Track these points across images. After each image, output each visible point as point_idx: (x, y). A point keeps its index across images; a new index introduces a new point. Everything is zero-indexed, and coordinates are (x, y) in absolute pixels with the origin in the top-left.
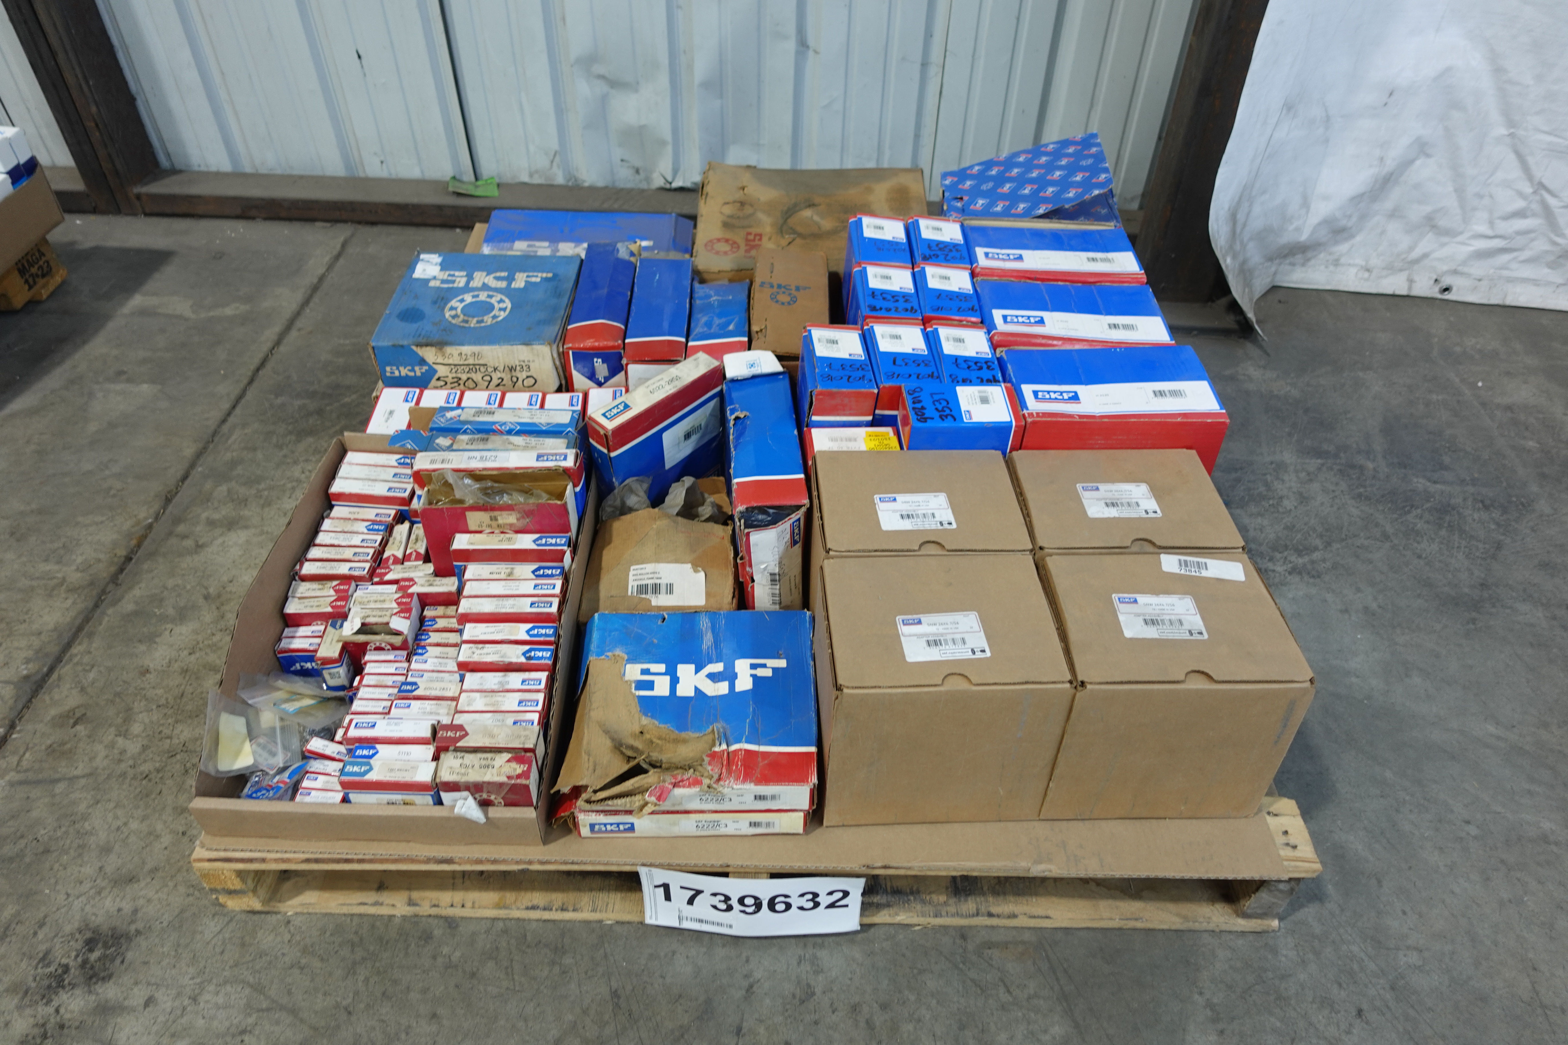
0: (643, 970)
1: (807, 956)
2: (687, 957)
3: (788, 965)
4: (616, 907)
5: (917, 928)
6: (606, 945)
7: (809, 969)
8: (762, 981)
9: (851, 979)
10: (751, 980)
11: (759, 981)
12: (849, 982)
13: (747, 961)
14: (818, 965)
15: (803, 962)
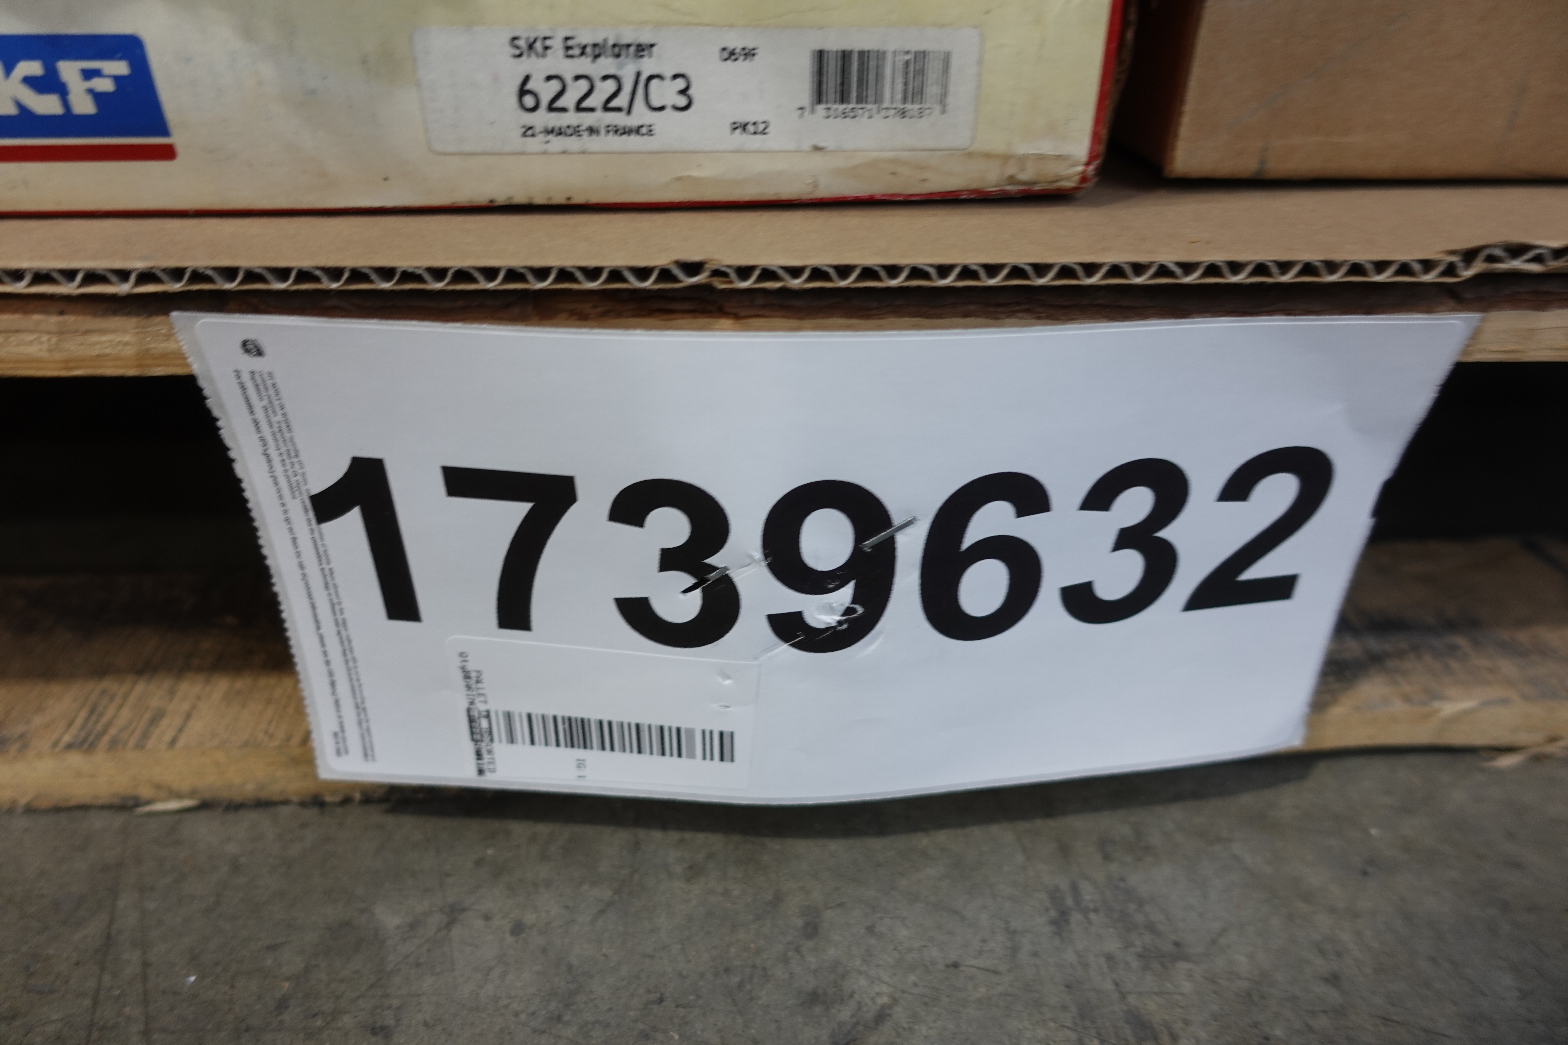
0: (282, 1005)
1: (1088, 893)
2: (518, 929)
3: (1012, 933)
4: (196, 726)
5: (1506, 762)
6: (124, 901)
7: (1113, 945)
8: (899, 1014)
9: (1334, 980)
10: (845, 1014)
11: (881, 1017)
12: (1333, 996)
13: (812, 930)
14: (1151, 928)
15: (1076, 917)
